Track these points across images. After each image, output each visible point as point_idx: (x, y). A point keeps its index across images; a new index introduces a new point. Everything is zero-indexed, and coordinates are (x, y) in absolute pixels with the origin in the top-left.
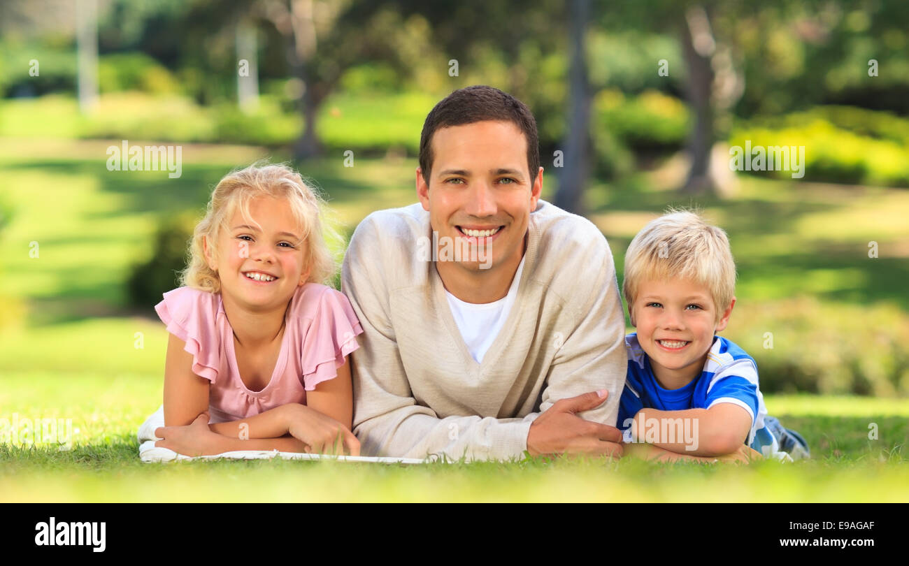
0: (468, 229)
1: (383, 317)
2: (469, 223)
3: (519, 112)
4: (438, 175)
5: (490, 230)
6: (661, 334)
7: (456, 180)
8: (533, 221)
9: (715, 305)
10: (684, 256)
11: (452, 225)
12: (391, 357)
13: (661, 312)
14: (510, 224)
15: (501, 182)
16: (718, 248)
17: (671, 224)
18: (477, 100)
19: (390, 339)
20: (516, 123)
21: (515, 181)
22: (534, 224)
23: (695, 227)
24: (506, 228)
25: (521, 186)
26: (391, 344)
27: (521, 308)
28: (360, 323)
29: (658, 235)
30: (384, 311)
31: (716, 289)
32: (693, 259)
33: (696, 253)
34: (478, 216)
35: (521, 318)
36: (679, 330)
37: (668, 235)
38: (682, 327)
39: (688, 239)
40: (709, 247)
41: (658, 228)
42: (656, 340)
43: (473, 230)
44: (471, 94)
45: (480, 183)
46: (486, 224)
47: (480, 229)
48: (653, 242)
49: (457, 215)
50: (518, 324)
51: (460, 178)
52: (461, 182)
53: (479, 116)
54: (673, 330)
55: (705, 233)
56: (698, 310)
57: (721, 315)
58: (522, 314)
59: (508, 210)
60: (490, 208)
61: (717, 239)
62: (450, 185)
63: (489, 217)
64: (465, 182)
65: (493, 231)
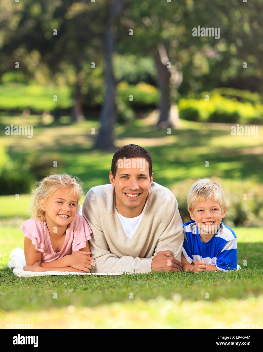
0: (129, 194)
1: (98, 224)
2: (129, 192)
3: (146, 154)
4: (119, 175)
5: (136, 194)
6: (204, 220)
7: (125, 177)
8: (150, 189)
9: (221, 209)
10: (209, 192)
11: (123, 192)
12: (101, 238)
13: (204, 213)
14: (142, 193)
15: (140, 178)
16: (220, 190)
17: (202, 183)
18: (133, 150)
19: (101, 231)
20: (146, 158)
21: (145, 178)
22: (151, 191)
23: (211, 183)
24: (141, 194)
25: (147, 180)
26: (101, 233)
27: (146, 220)
28: (91, 229)
29: (199, 187)
30: (98, 223)
31: (221, 203)
32: (212, 193)
33: (213, 191)
34: (133, 190)
35: (145, 224)
36: (211, 218)
37: (203, 186)
38: (212, 217)
39: (210, 187)
40: (217, 189)
41: (198, 185)
42: (203, 223)
43: (130, 194)
44: (131, 148)
45: (133, 178)
46: (135, 193)
47: (133, 194)
48: (198, 190)
49: (125, 189)
50: (144, 226)
51: (126, 177)
52: (127, 178)
53: (134, 156)
54: (209, 218)
55: (214, 185)
56: (216, 210)
57: (223, 212)
58: (146, 222)
59: (143, 188)
60: (137, 187)
61: (218, 186)
62: (123, 179)
63: (136, 190)
64: (128, 178)
65: (137, 195)
